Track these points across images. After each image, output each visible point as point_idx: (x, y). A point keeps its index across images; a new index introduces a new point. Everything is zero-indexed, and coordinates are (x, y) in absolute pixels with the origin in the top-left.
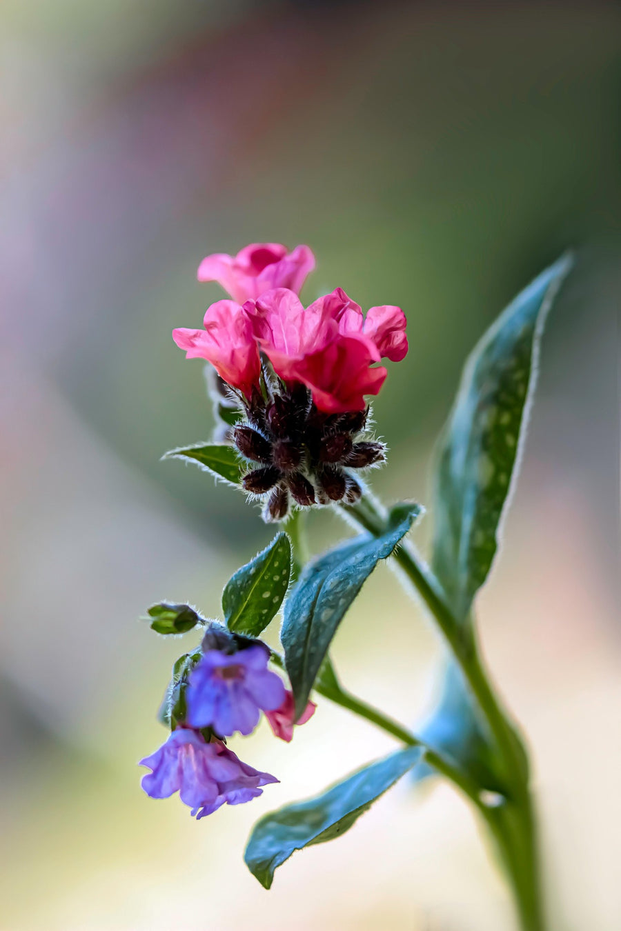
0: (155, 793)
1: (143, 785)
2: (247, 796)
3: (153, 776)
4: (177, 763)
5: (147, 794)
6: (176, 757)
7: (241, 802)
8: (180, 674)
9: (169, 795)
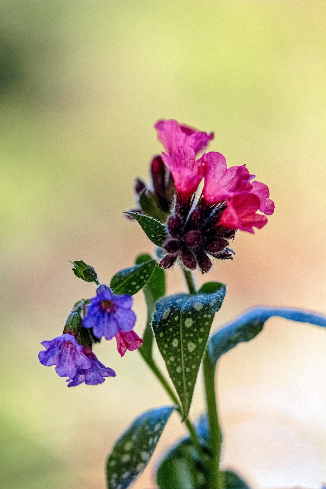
0: (44, 361)
1: (39, 356)
2: (96, 381)
3: (46, 353)
4: (60, 351)
5: (39, 361)
6: (60, 347)
7: (92, 384)
8: (76, 308)
9: (50, 366)
